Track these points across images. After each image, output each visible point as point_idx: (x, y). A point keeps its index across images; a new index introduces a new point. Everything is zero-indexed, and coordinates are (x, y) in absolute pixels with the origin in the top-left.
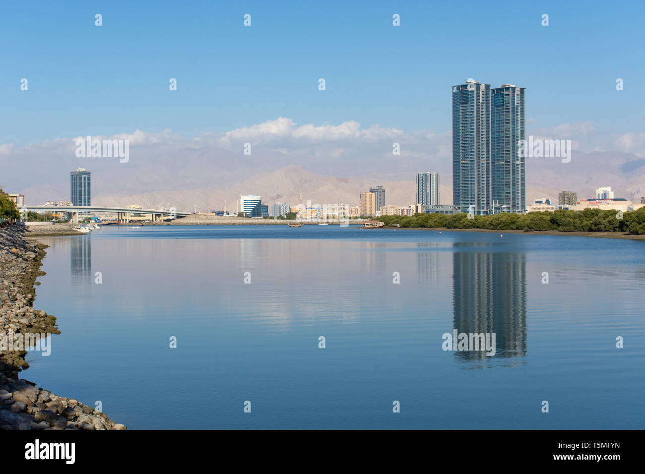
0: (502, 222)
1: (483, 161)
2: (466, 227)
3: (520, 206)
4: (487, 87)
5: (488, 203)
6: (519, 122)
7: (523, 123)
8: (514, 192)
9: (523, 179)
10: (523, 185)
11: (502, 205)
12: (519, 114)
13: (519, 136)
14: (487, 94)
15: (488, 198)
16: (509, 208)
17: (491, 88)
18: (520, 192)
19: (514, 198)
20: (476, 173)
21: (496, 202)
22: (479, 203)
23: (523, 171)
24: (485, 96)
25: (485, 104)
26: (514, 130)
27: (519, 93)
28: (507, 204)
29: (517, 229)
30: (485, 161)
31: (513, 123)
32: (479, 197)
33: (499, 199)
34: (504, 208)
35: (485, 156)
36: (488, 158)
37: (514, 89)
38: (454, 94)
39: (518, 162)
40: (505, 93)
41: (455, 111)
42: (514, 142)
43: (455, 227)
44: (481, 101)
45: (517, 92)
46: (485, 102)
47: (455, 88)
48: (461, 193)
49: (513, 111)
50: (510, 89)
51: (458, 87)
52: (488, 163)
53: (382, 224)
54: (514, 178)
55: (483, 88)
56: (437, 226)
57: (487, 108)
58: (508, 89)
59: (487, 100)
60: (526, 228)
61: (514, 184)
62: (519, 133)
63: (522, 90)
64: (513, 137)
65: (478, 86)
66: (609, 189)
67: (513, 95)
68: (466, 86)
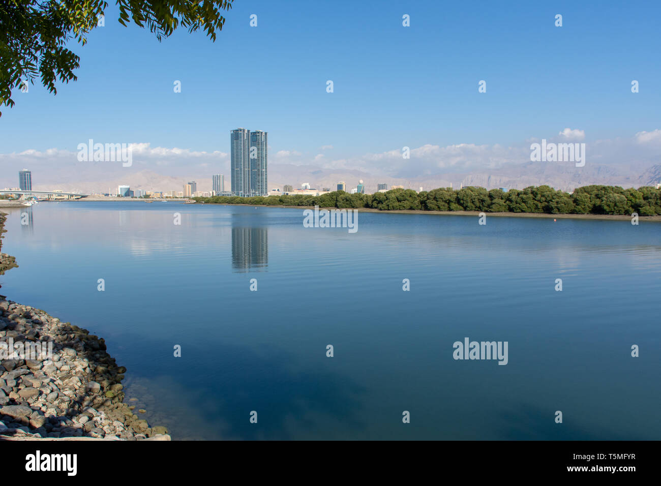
0: (255, 201)
1: (247, 169)
2: (238, 203)
3: (265, 192)
4: (248, 131)
5: (249, 191)
6: (264, 150)
7: (266, 150)
8: (262, 185)
9: (266, 179)
10: (266, 182)
11: (256, 192)
12: (264, 145)
13: (265, 157)
14: (248, 135)
15: (249, 188)
16: (259, 193)
17: (250, 132)
18: (265, 185)
19: (262, 188)
20: (243, 175)
22: (244, 191)
23: (266, 175)
25: (247, 140)
26: (262, 154)
28: (258, 191)
29: (263, 204)
31: (262, 150)
32: (244, 188)
33: (254, 189)
35: (247, 167)
36: (249, 168)
37: (262, 133)
38: (232, 134)
39: (264, 170)
40: (258, 134)
41: (232, 143)
42: (261, 160)
43: (232, 203)
44: (245, 138)
45: (264, 134)
47: (232, 132)
48: (235, 185)
49: (261, 144)
51: (234, 131)
52: (249, 170)
53: (195, 201)
54: (262, 178)
55: (246, 132)
56: (223, 203)
57: (248, 142)
58: (259, 132)
59: (248, 138)
60: (268, 204)
61: (262, 181)
62: (264, 155)
63: (266, 133)
64: (262, 157)
65: (244, 130)
66: (308, 184)
67: (261, 136)
68: (238, 130)
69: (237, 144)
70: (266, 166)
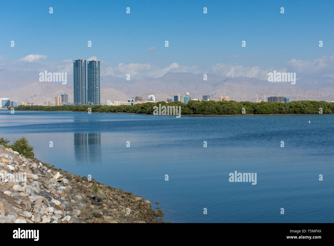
3: (98, 103)
4: (85, 61)
5: (86, 102)
6: (98, 73)
7: (99, 74)
8: (96, 98)
9: (99, 93)
10: (99, 96)
11: (91, 102)
12: (98, 70)
13: (98, 78)
14: (85, 64)
15: (86, 100)
16: (94, 104)
17: (87, 61)
18: (98, 98)
19: (96, 100)
20: (81, 92)
21: (89, 102)
22: (82, 102)
23: (99, 91)
24: (84, 64)
25: (84, 67)
26: (96, 76)
27: (98, 63)
28: (93, 102)
30: (84, 87)
31: (96, 74)
32: (82, 100)
33: (91, 100)
34: (92, 104)
35: (84, 86)
37: (96, 62)
38: (74, 63)
39: (98, 88)
40: (93, 63)
41: (74, 69)
42: (96, 80)
44: (83, 66)
45: (97, 62)
46: (84, 66)
47: (74, 61)
48: (76, 99)
49: (96, 69)
50: (94, 62)
52: (86, 88)
54: (96, 93)
55: (83, 61)
57: (86, 69)
59: (86, 66)
61: (96, 95)
62: (98, 77)
63: (99, 62)
64: (96, 78)
65: (82, 61)
66: (153, 96)
67: (96, 64)
68: (78, 61)
69: (77, 70)
70: (99, 84)
